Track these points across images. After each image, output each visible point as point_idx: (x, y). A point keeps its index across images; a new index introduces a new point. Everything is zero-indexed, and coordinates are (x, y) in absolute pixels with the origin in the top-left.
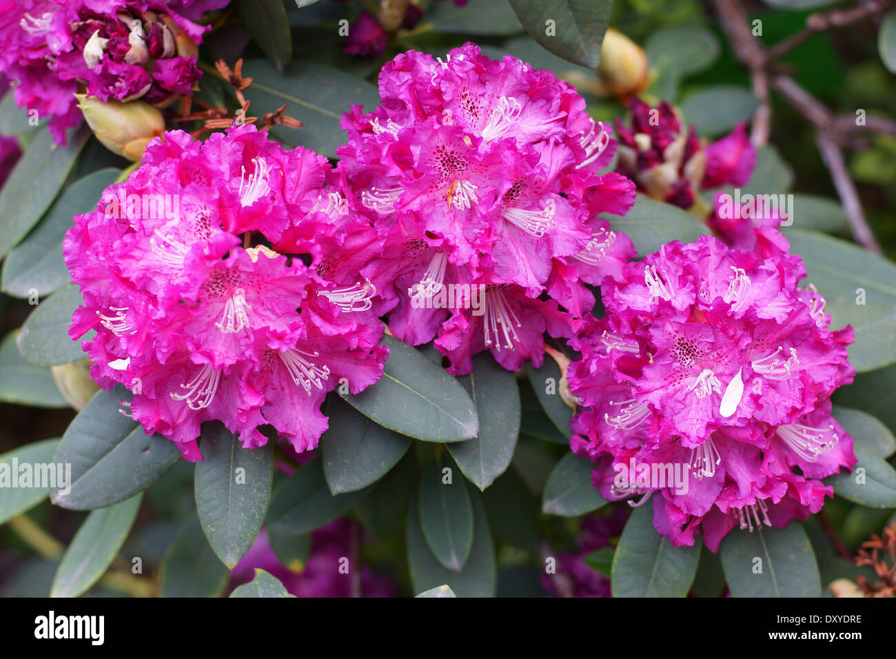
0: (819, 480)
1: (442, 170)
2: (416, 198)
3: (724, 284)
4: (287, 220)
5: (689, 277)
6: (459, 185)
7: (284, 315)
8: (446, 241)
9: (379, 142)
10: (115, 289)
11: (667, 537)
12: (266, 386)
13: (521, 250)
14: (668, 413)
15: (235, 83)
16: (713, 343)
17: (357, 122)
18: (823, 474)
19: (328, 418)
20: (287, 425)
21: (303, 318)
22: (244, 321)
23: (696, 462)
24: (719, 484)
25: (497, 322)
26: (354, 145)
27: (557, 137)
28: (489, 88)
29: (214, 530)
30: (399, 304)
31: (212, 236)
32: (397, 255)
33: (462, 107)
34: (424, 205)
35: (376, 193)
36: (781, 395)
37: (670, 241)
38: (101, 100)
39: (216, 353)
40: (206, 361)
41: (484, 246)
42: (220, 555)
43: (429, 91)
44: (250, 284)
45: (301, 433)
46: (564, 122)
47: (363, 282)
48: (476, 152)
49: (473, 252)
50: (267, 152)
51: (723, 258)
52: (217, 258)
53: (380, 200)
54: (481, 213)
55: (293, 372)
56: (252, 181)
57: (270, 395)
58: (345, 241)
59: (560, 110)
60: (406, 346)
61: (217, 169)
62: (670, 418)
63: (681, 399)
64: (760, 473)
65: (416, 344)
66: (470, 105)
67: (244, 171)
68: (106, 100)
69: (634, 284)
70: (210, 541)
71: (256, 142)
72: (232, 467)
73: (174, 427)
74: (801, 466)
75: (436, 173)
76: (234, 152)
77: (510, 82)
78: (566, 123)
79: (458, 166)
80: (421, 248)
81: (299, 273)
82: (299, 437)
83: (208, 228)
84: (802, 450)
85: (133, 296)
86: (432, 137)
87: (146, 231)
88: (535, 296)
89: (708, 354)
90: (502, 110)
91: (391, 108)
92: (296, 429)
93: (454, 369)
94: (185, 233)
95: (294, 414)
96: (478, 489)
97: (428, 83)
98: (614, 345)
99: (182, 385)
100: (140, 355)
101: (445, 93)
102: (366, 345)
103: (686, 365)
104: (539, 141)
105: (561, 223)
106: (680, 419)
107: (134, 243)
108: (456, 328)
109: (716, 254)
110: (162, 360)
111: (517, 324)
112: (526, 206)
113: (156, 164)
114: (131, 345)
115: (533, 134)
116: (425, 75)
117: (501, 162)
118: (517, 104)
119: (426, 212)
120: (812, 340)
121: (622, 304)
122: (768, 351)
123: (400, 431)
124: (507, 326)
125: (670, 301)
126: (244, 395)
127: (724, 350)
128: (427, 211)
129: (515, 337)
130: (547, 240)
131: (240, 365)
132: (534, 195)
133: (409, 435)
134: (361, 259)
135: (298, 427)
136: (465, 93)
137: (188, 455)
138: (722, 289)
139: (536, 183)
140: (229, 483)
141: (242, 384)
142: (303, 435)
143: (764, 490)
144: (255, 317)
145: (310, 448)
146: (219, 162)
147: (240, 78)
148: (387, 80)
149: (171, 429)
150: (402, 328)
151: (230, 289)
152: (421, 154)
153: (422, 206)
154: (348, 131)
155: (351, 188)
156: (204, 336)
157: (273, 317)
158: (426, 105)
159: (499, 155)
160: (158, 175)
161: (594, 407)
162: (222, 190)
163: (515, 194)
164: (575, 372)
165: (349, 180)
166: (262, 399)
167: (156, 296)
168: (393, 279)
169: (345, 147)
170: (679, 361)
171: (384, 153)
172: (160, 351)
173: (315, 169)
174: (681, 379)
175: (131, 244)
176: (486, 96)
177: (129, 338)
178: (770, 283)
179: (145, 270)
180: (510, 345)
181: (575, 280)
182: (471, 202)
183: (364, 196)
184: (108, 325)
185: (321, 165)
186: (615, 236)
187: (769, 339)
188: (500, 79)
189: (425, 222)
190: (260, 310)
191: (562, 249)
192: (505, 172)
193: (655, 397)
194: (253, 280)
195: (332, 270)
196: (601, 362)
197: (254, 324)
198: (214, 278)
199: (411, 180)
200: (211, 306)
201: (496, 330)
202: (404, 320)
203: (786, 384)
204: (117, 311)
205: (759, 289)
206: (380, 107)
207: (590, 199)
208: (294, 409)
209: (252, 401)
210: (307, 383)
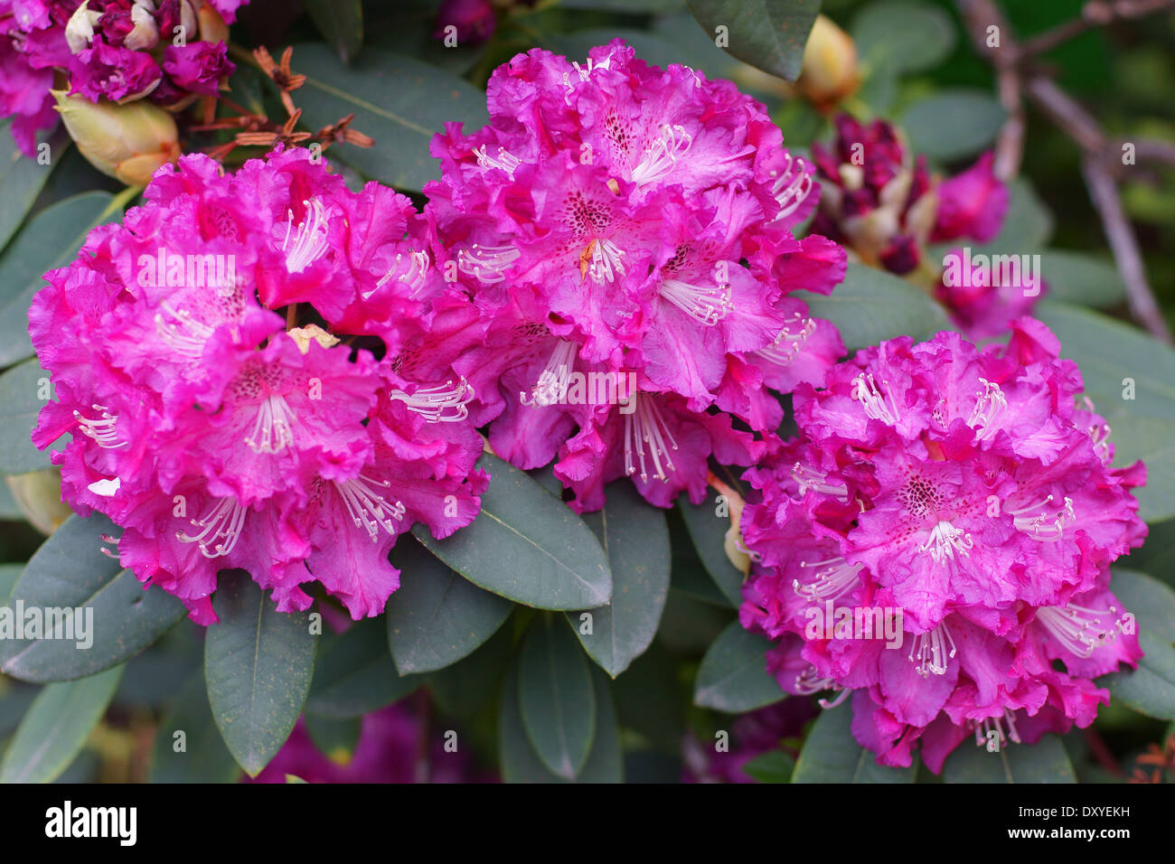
0: (1089, 679)
1: (575, 225)
2: (537, 264)
3: (968, 402)
4: (352, 292)
5: (921, 392)
6: (598, 246)
7: (343, 427)
8: (578, 328)
9: (488, 183)
10: (102, 384)
11: (872, 749)
12: (313, 524)
13: (683, 342)
14: (886, 581)
15: (282, 81)
16: (959, 486)
17: (454, 147)
18: (1095, 671)
19: (399, 571)
20: (340, 581)
21: (370, 433)
22: (286, 438)
23: (920, 652)
24: (950, 682)
25: (643, 441)
26: (449, 182)
27: (740, 182)
28: (646, 109)
29: (230, 721)
30: (505, 411)
31: (244, 313)
32: (506, 342)
33: (606, 136)
34: (548, 275)
35: (479, 253)
36: (1046, 562)
37: (894, 338)
38: (89, 100)
39: (245, 480)
40: (230, 493)
41: (631, 338)
42: (237, 756)
43: (560, 113)
44: (296, 382)
45: (360, 592)
46: (751, 160)
47: (457, 381)
48: (625, 204)
49: (615, 344)
50: (324, 188)
51: (970, 364)
52: (251, 348)
53: (484, 264)
54: (629, 291)
55: (351, 505)
56: (302, 232)
57: (317, 537)
58: (433, 323)
59: (745, 143)
60: (512, 470)
61: (253, 217)
62: (889, 590)
63: (906, 562)
64: (1012, 671)
65: (526, 468)
66: (618, 133)
67: (291, 216)
68: (96, 100)
69: (840, 396)
70: (224, 736)
71: (310, 174)
72: (258, 633)
73: (179, 577)
74: (1064, 659)
75: (567, 230)
76: (278, 187)
77: (676, 103)
78: (753, 162)
79: (598, 221)
80: (539, 333)
81: (368, 372)
82: (357, 597)
83: (239, 300)
84: (1070, 640)
85: (127, 395)
86: (562, 180)
87: (149, 301)
88: (700, 409)
89: (949, 501)
90: (664, 144)
91: (503, 130)
92: (354, 587)
93: (580, 505)
94: (206, 306)
95: (351, 565)
96: (607, 676)
97: (560, 100)
98: (810, 482)
99: (193, 522)
100: (135, 480)
101: (583, 116)
102: (458, 473)
103: (918, 514)
104: (714, 187)
105: (740, 304)
106: (904, 591)
107: (131, 318)
108: (586, 450)
109: (960, 358)
110: (167, 488)
111: (672, 445)
112: (692, 277)
113: (165, 202)
114: (122, 466)
115: (706, 177)
116: (556, 88)
117: (660, 218)
118: (685, 133)
119: (550, 285)
120: (1092, 486)
121: (824, 426)
122: (1029, 499)
123: (501, 593)
124: (658, 448)
125: (894, 426)
126: (282, 542)
127: (975, 497)
128: (550, 283)
129: (670, 464)
130: (721, 330)
131: (278, 497)
132: (703, 263)
133: (513, 599)
134: (453, 346)
135: (356, 584)
136: (612, 116)
137: (197, 617)
138: (965, 408)
139: (707, 248)
140: (253, 655)
141: (280, 526)
142: (362, 594)
143: (1016, 695)
144: (301, 429)
145: (373, 614)
146: (258, 206)
147: (288, 73)
148: (499, 90)
149: (175, 583)
150: (507, 444)
151: (267, 388)
152: (546, 203)
153: (545, 276)
154: (441, 160)
155: (441, 243)
156: (227, 452)
157: (327, 430)
158: (555, 130)
159: (658, 209)
160: (169, 220)
161: (777, 567)
162: (262, 249)
163: (677, 262)
164: (752, 518)
165: (440, 230)
166: (307, 549)
167: (160, 395)
168: (498, 374)
169: (437, 184)
170: (909, 508)
171: (494, 199)
172: (164, 475)
173: (392, 215)
174: (908, 533)
175: (127, 318)
176: (641, 121)
177: (120, 454)
178: (1034, 404)
179: (146, 356)
180: (661, 475)
181: (759, 387)
182: (615, 273)
183: (462, 257)
184: (89, 433)
185: (402, 210)
186: (814, 325)
187: (1032, 482)
188: (662, 97)
189: (548, 298)
190: (309, 418)
191: (741, 342)
192: (666, 234)
193: (871, 558)
194: (300, 378)
195: (413, 360)
196: (793, 509)
197: (299, 439)
198: (245, 375)
199: (531, 239)
200: (238, 412)
201: (641, 452)
202: (511, 432)
203: (1053, 546)
204: (102, 411)
205: (1018, 411)
206: (488, 127)
207: (782, 270)
208: (351, 557)
209: (295, 550)
210: (373, 526)
